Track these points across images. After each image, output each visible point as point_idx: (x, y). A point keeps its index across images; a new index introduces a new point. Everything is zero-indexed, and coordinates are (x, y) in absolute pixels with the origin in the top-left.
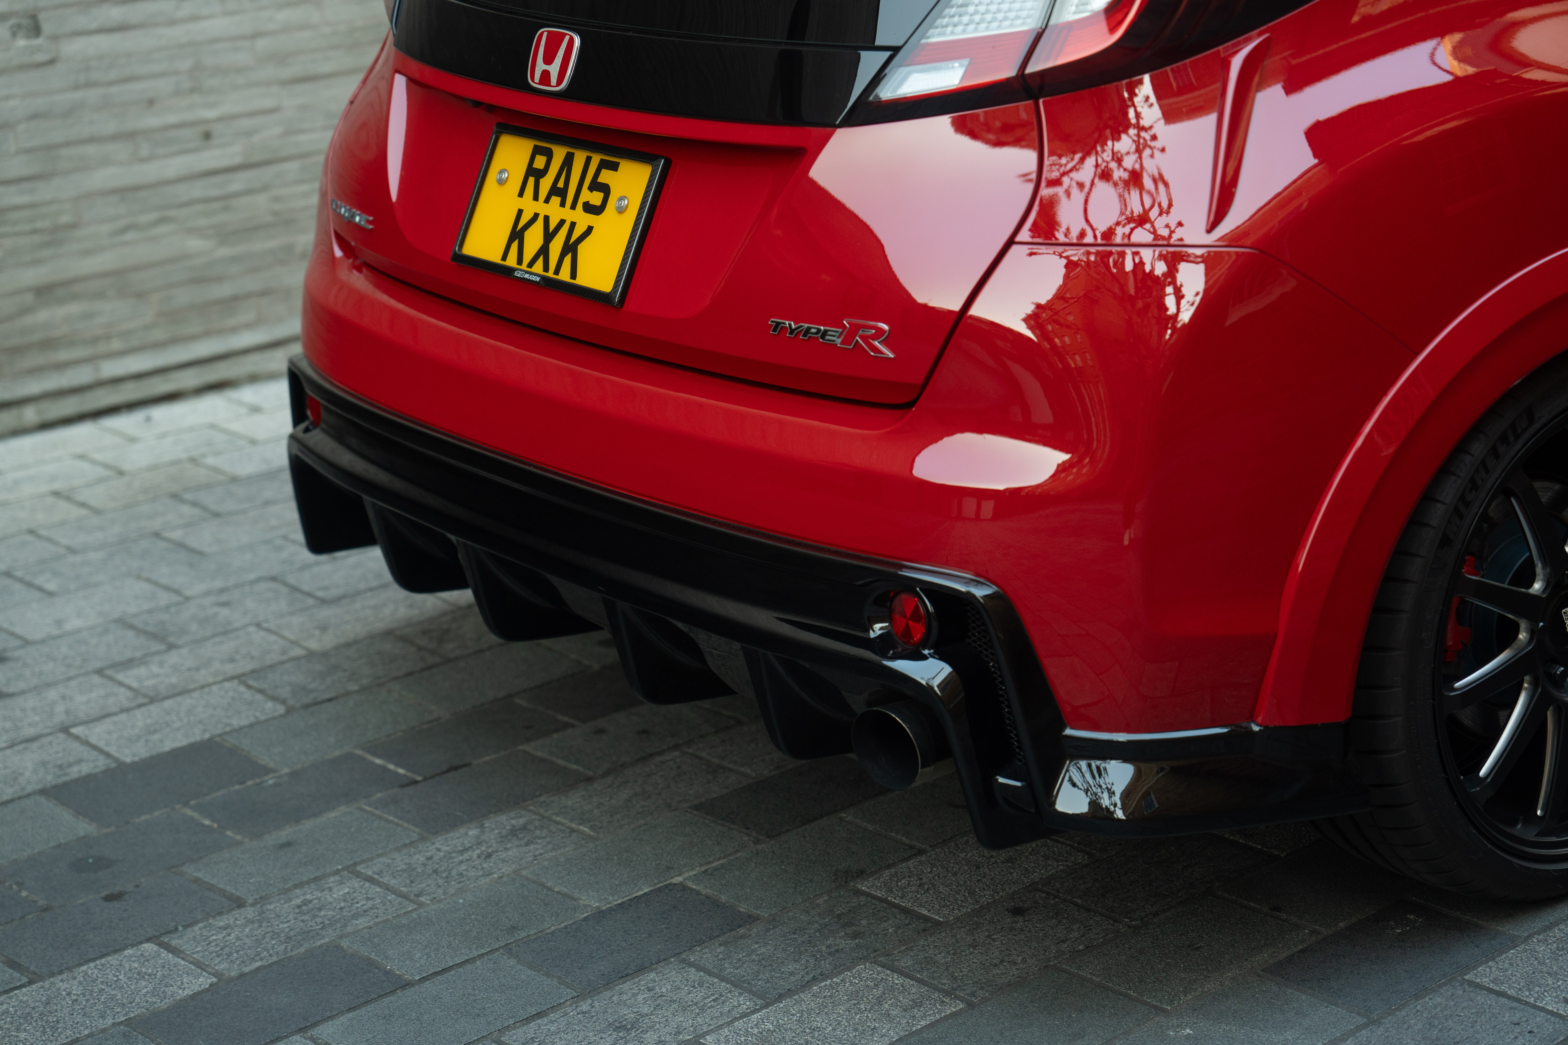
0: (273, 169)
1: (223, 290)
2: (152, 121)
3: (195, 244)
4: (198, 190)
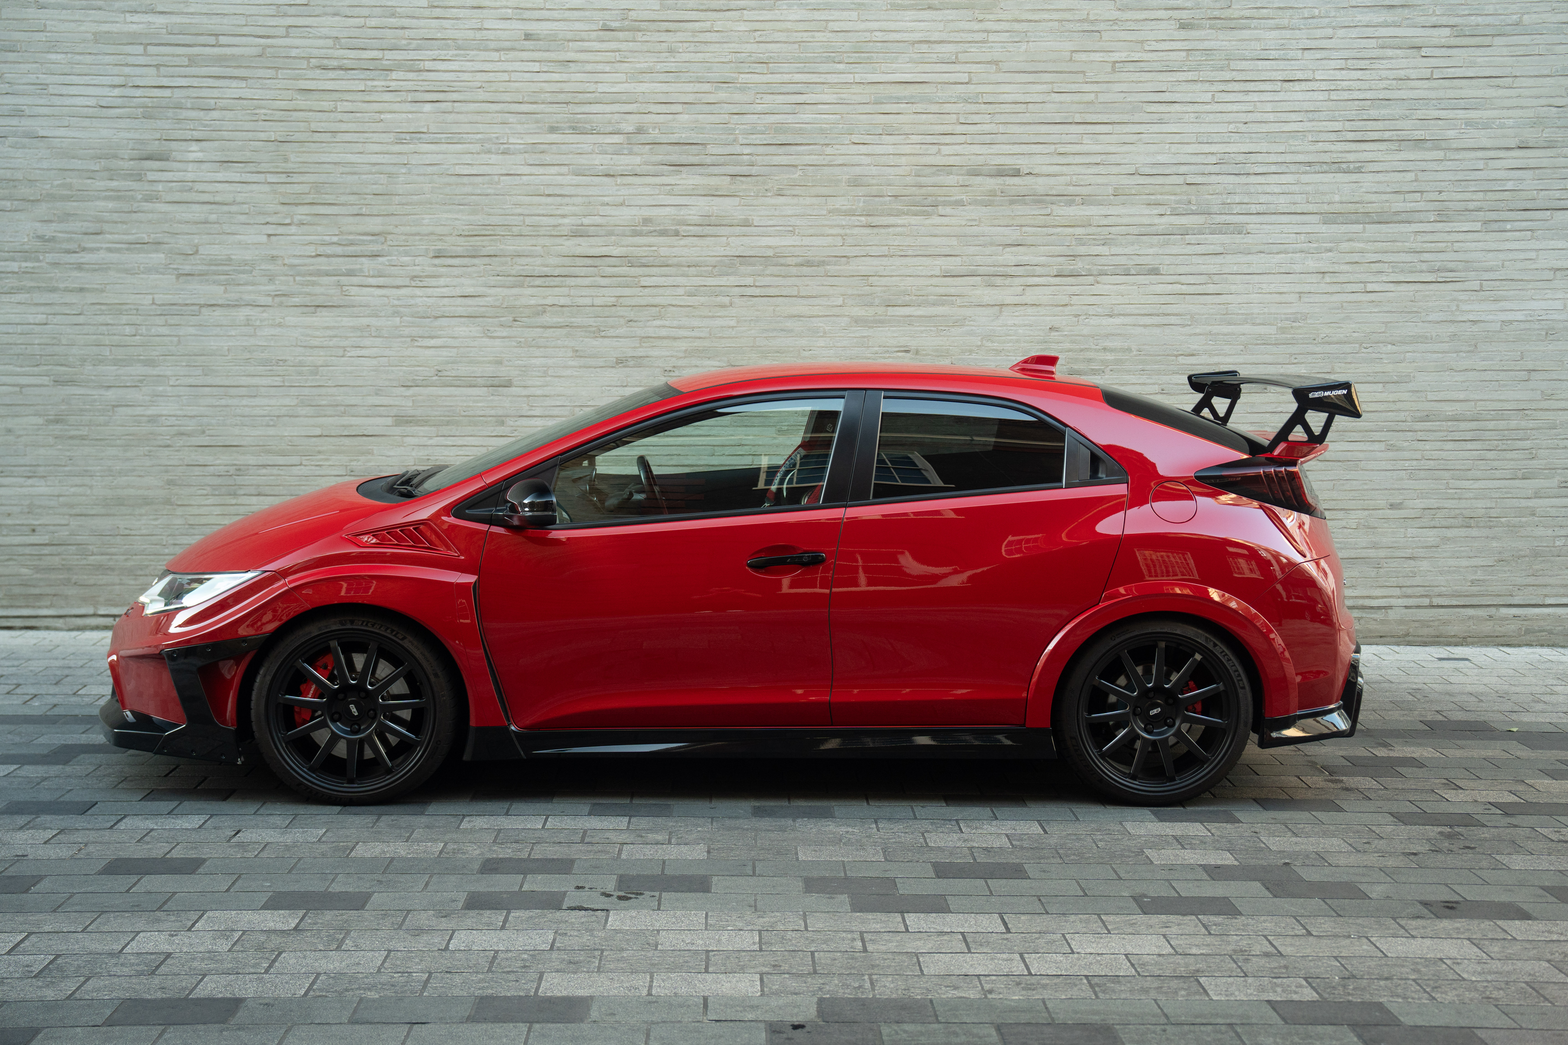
0: (63, 548)
1: (37, 591)
2: (9, 522)
3: (24, 571)
4: (27, 550)
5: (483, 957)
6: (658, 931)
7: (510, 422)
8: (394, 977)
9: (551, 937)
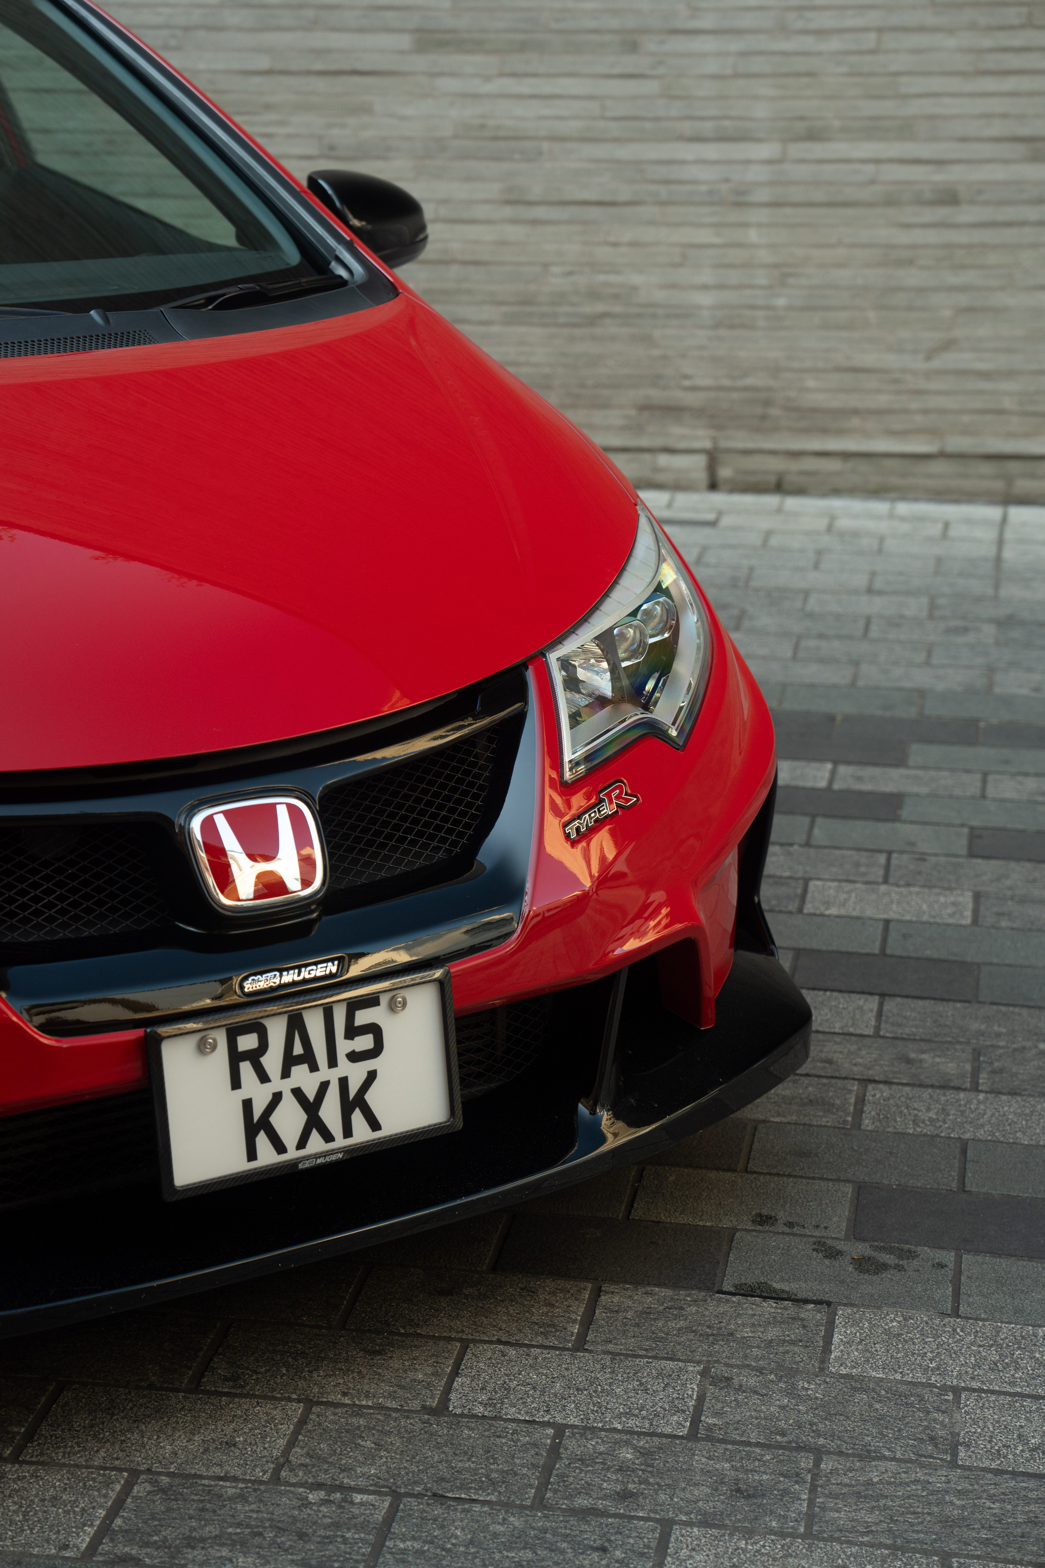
5: (525, 1448)
6: (956, 1391)
7: (650, 44)
8: (307, 1504)
9: (693, 1389)
